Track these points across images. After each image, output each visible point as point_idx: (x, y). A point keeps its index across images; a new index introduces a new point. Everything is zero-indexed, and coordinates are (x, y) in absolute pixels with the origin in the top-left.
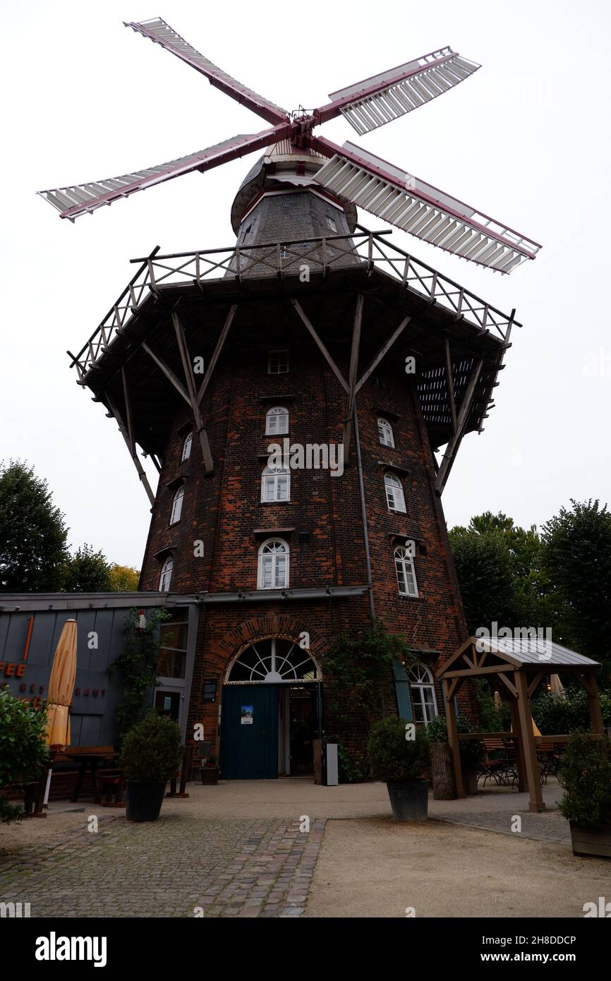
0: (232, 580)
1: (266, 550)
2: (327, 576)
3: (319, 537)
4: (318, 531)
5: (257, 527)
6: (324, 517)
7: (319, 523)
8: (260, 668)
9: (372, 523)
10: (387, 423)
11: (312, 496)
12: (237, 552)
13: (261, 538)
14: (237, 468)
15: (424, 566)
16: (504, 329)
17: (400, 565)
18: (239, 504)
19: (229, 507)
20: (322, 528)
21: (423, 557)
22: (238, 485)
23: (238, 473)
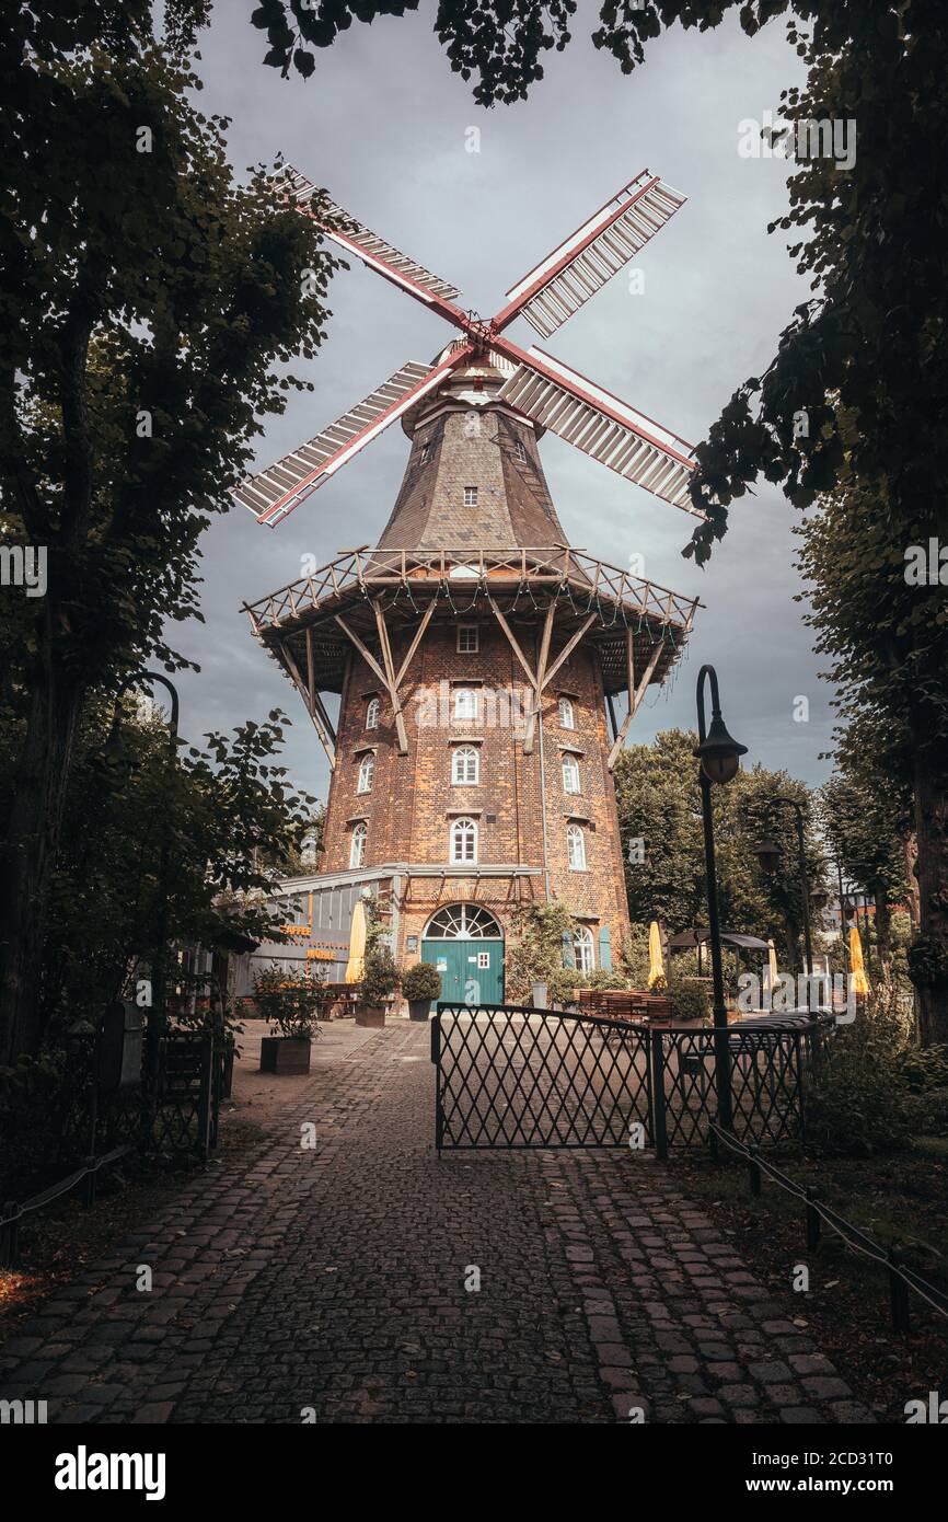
0: (428, 853)
1: (457, 827)
2: (511, 854)
3: (504, 819)
4: (502, 813)
5: (449, 805)
6: (509, 800)
7: (504, 805)
8: (452, 927)
9: (550, 806)
10: (568, 703)
11: (498, 781)
12: (431, 828)
13: (453, 816)
14: (430, 749)
15: (592, 842)
16: (687, 613)
17: (571, 843)
18: (432, 784)
19: (423, 787)
20: (507, 810)
21: (592, 833)
22: (431, 766)
23: (431, 755)
